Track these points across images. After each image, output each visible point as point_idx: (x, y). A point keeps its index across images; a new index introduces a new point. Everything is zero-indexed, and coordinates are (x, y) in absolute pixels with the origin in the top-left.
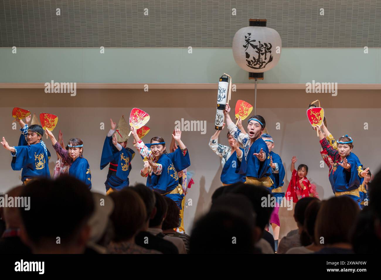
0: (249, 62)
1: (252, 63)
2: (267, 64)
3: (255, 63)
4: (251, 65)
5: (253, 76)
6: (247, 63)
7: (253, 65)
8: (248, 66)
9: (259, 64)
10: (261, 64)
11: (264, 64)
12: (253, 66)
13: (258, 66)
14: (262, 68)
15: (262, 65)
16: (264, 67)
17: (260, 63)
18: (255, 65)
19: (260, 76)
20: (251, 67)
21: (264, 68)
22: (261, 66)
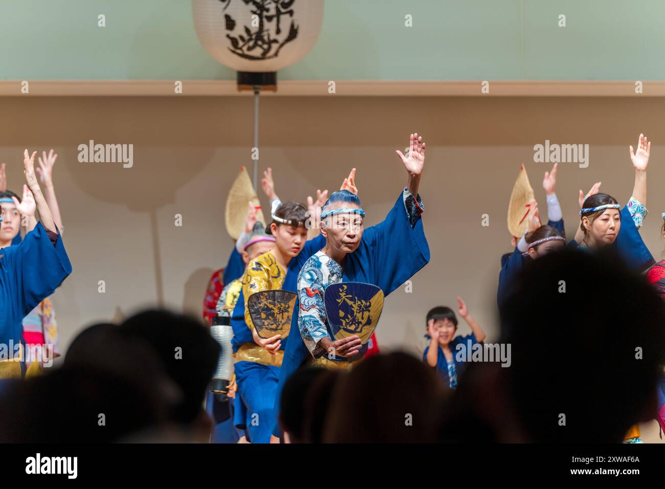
0: (234, 42)
1: (241, 43)
2: (282, 45)
3: (251, 44)
4: (241, 49)
5: (248, 79)
6: (228, 43)
7: (245, 48)
8: (234, 52)
9: (261, 46)
10: (266, 46)
11: (275, 47)
12: (247, 53)
13: (257, 52)
14: (270, 58)
15: (270, 48)
16: (276, 54)
17: (264, 42)
18: (250, 49)
19: (267, 79)
20: (239, 55)
21: (275, 60)
22: (266, 52)
